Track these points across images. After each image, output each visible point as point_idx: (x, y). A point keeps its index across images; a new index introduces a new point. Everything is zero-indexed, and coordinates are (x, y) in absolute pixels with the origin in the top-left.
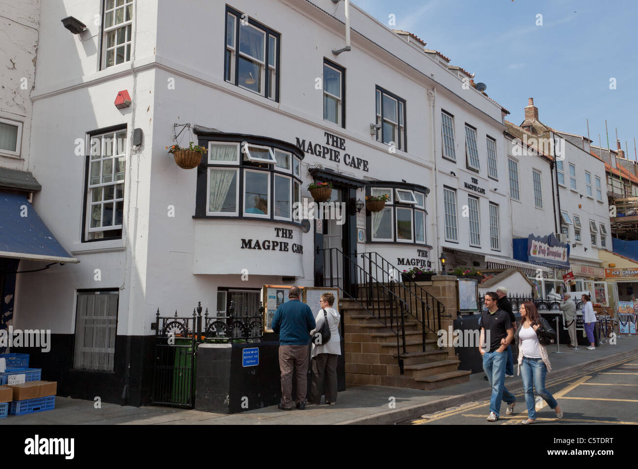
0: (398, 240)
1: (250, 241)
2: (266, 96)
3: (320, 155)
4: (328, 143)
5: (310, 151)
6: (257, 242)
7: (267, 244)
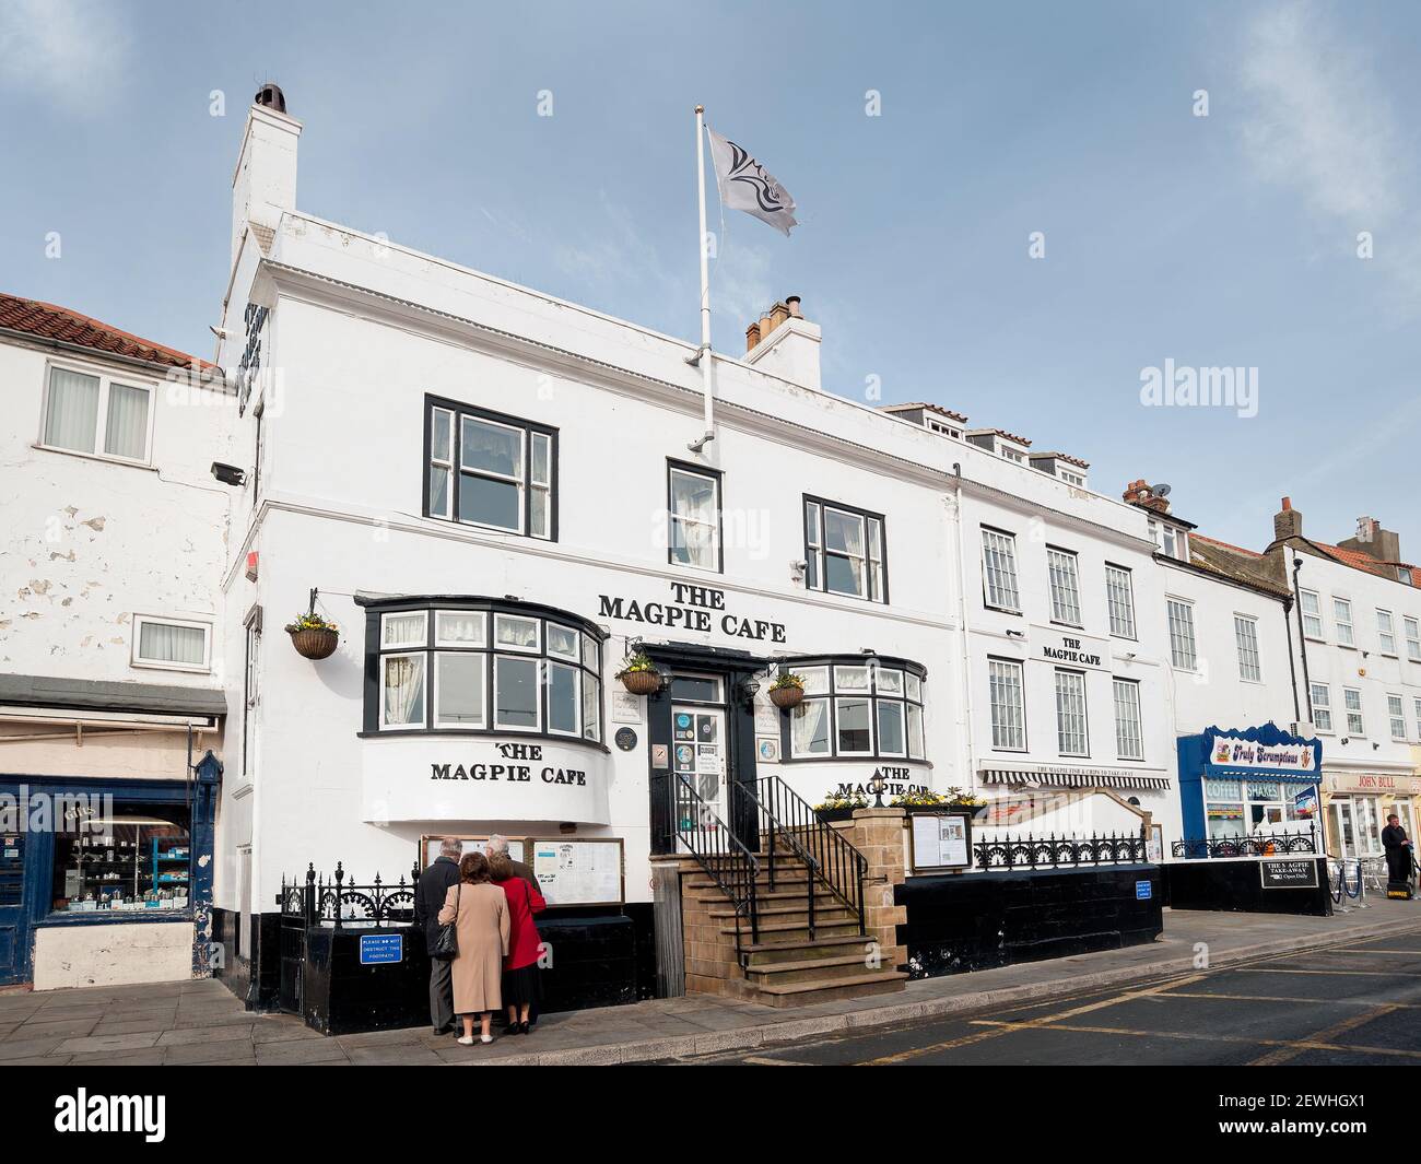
0: (840, 754)
1: (446, 768)
2: (528, 534)
3: (659, 621)
4: (680, 600)
5: (634, 617)
6: (460, 768)
7: (479, 769)
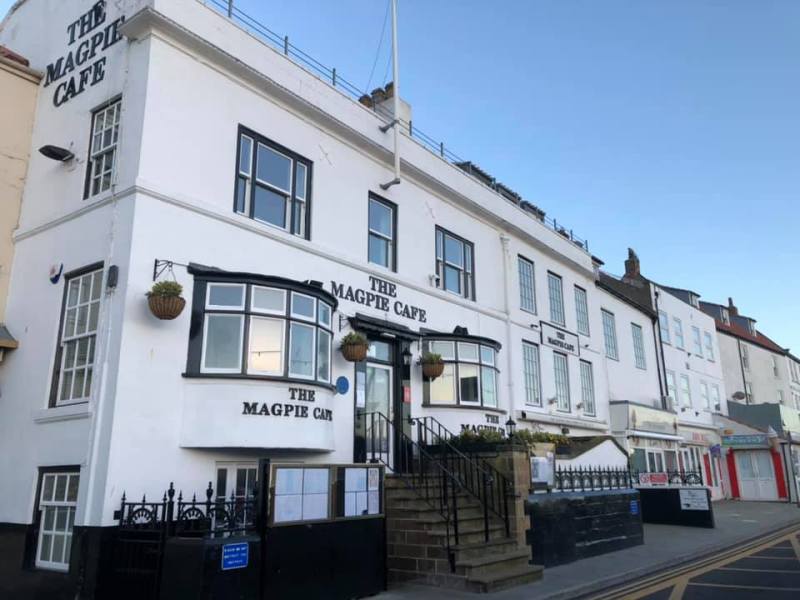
0: (462, 403)
1: (255, 405)
2: (292, 232)
3: (363, 302)
4: (373, 289)
5: (349, 298)
6: (265, 406)
7: (277, 408)
